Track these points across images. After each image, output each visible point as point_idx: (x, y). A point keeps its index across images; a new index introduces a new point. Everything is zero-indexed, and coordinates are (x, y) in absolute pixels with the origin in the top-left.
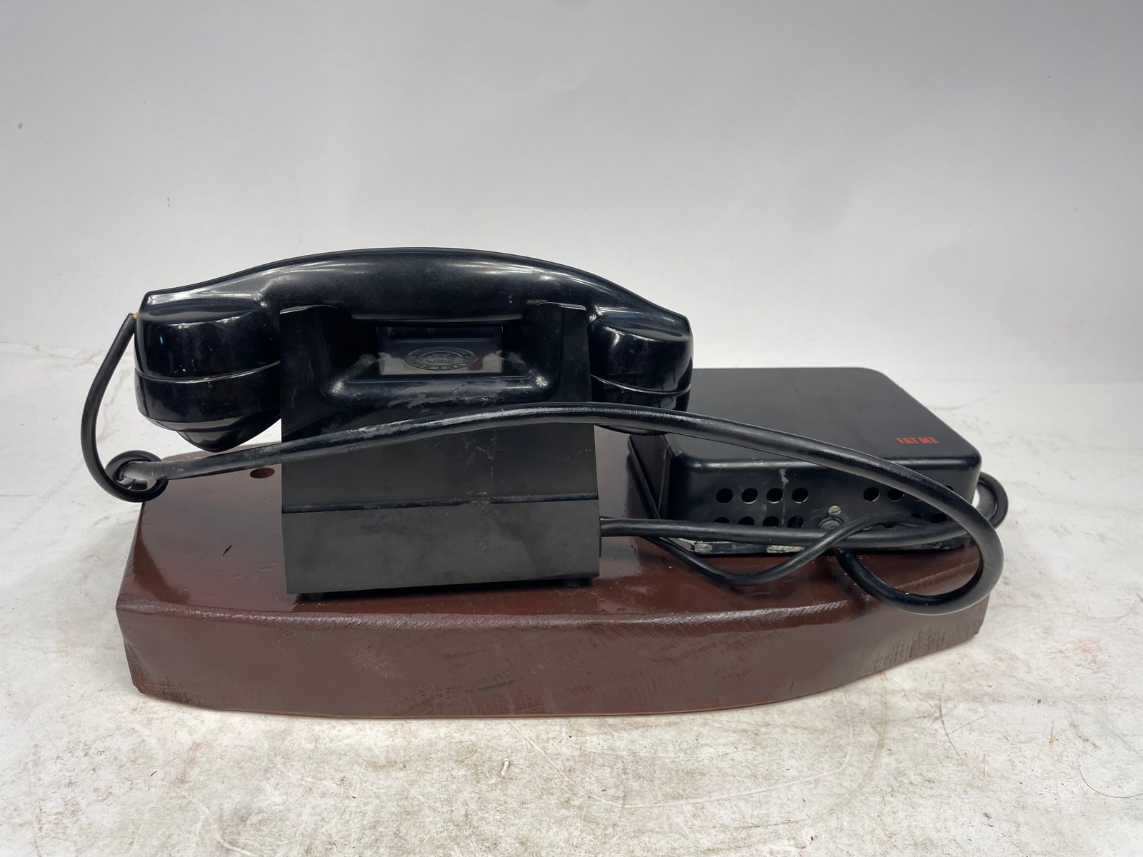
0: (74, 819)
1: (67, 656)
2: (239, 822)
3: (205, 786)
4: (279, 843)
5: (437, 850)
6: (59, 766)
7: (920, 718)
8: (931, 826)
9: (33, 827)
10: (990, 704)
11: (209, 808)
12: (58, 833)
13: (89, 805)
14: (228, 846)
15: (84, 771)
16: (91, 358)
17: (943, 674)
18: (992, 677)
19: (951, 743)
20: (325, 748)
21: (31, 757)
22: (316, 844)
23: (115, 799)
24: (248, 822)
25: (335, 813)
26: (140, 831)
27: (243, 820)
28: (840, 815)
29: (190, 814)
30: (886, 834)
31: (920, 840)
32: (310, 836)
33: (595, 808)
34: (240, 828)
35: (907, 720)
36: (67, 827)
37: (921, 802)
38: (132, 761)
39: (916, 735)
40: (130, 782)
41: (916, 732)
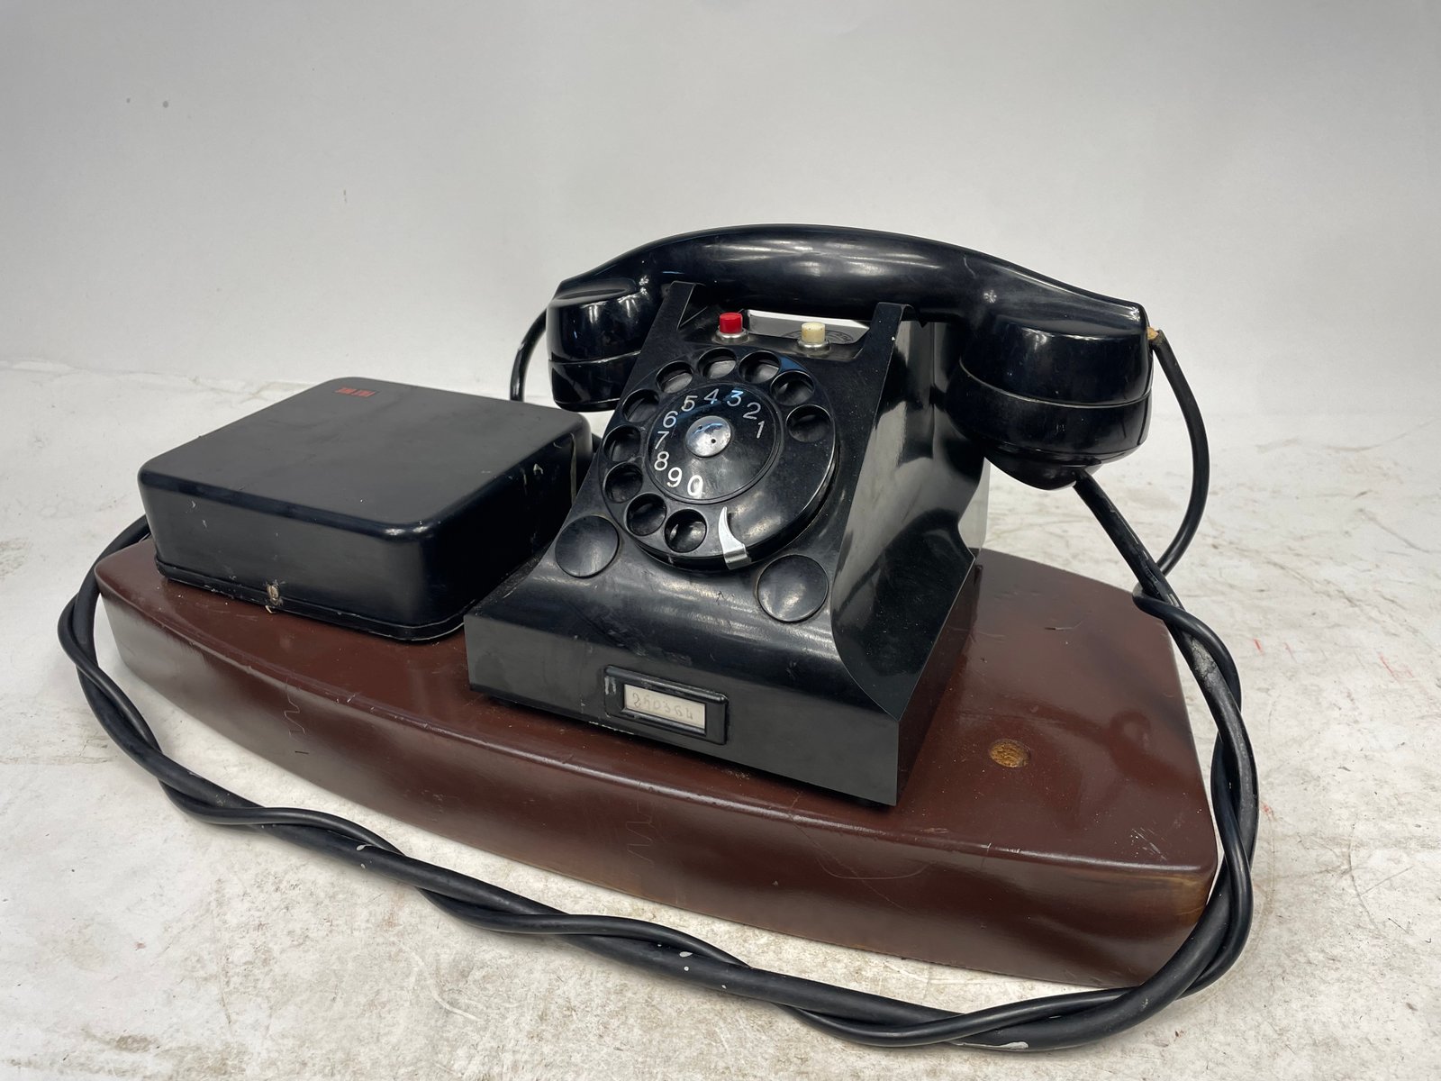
0: (267, 969)
1: (250, 768)
2: (460, 977)
3: (418, 931)
4: (507, 1005)
5: (699, 1025)
6: (247, 905)
7: (1321, 872)
8: (1335, 1020)
9: (219, 981)
10: (1418, 851)
11: (423, 958)
12: (248, 987)
13: (283, 951)
14: (448, 1007)
15: (275, 910)
16: (258, 392)
17: (1353, 810)
18: (1420, 813)
19: (1363, 906)
20: (558, 889)
21: (214, 896)
22: (552, 1010)
23: (312, 943)
24: (470, 978)
25: (573, 971)
26: (343, 985)
27: (464, 975)
28: (1214, 1003)
29: (402, 965)
30: (1276, 1031)
31: (1321, 1038)
32: (544, 999)
33: (894, 981)
34: (461, 985)
35: (1304, 876)
36: (257, 980)
37: (1322, 988)
38: (330, 897)
39: (1316, 896)
40: (329, 924)
41: (1316, 892)
